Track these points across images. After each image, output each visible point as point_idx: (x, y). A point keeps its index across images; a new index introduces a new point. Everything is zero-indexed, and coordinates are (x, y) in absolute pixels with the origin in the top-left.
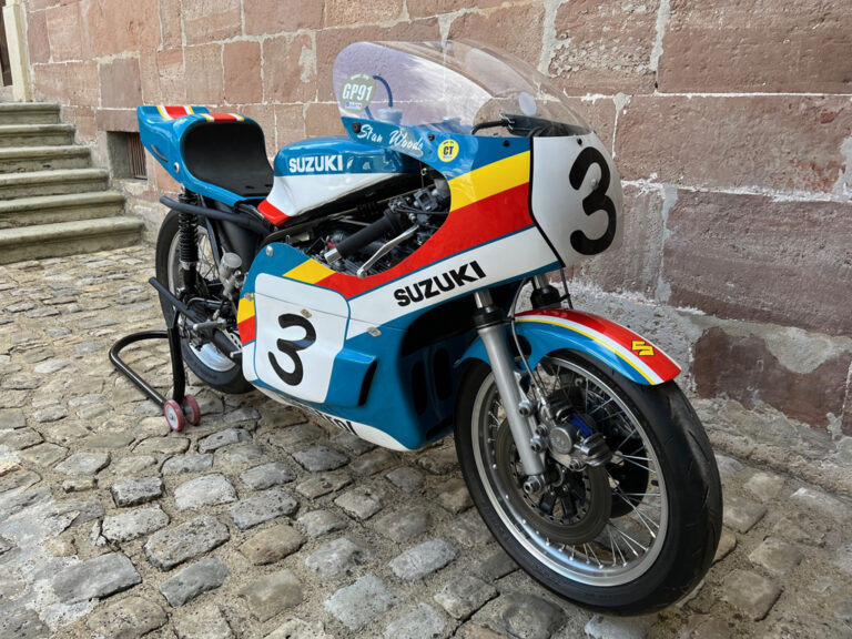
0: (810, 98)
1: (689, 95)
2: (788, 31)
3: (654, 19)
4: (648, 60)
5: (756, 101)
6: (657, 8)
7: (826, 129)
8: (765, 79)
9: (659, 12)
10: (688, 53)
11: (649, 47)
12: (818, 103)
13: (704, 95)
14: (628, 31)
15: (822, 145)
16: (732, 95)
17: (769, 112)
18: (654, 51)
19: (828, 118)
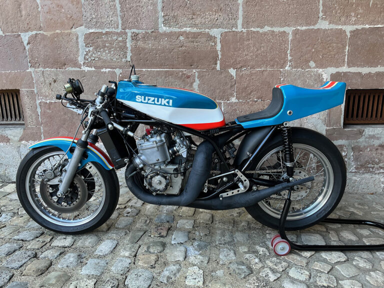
0: (182, 71)
1: (144, 70)
2: (172, 50)
3: (126, 43)
4: (126, 57)
5: (166, 72)
6: (127, 39)
7: (188, 80)
8: (168, 65)
9: (127, 40)
10: (141, 55)
11: (126, 53)
12: (185, 72)
13: (149, 70)
14: (116, 46)
15: (188, 85)
16: (159, 70)
17: (171, 75)
18: (128, 54)
19: (188, 77)
